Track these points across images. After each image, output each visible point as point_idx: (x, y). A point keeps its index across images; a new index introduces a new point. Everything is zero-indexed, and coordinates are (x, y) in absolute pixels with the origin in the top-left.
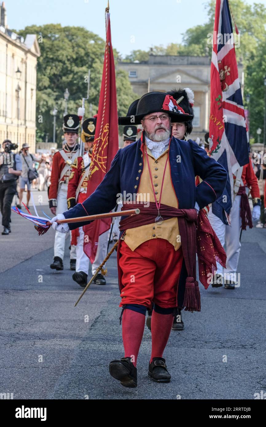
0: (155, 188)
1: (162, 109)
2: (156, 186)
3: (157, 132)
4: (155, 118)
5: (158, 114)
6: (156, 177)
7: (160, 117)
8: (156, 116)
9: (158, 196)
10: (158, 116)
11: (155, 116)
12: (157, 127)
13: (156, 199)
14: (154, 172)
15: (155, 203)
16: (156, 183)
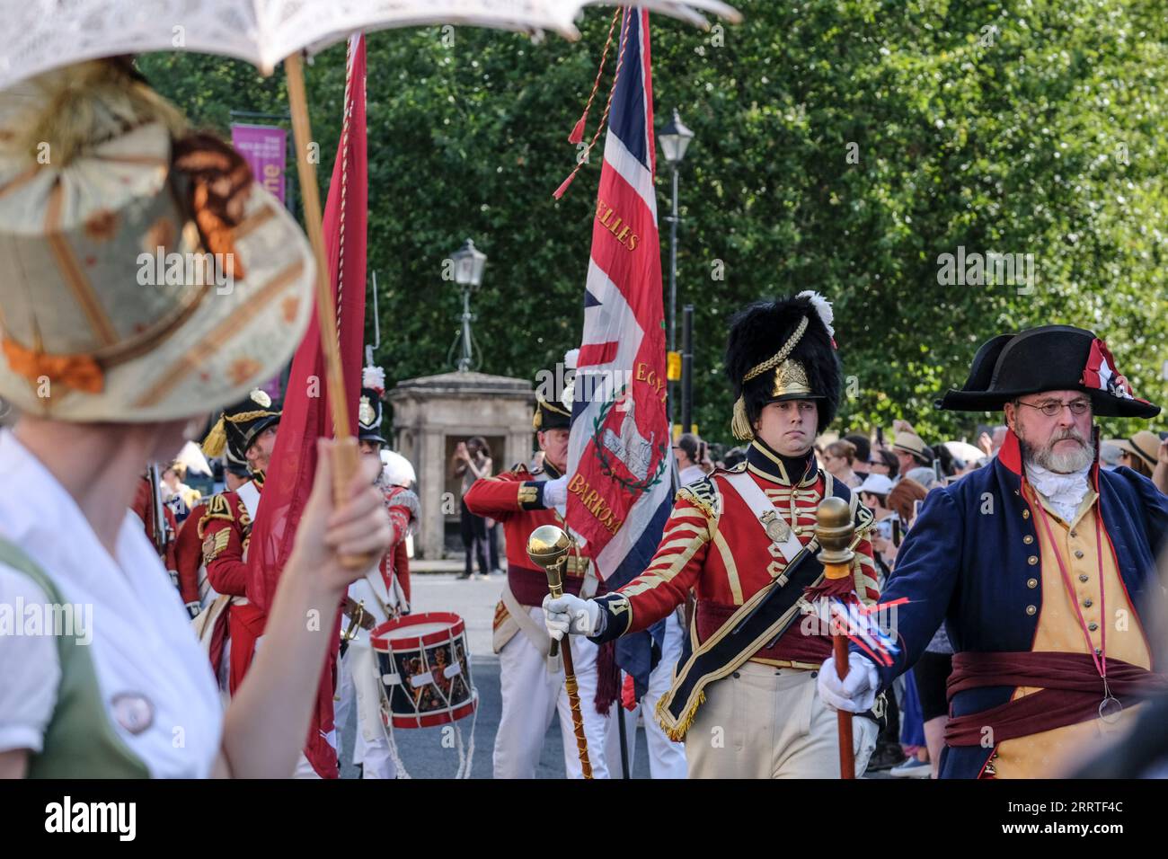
0: (1084, 611)
1: (1081, 381)
2: (1088, 605)
3: (1055, 447)
4: (1053, 405)
5: (1066, 396)
6: (1084, 580)
7: (1071, 404)
8: (1060, 401)
9: (1095, 637)
10: (1065, 403)
11: (1056, 401)
12: (1059, 433)
13: (1091, 646)
14: (1075, 566)
15: (1090, 657)
16: (1086, 597)
